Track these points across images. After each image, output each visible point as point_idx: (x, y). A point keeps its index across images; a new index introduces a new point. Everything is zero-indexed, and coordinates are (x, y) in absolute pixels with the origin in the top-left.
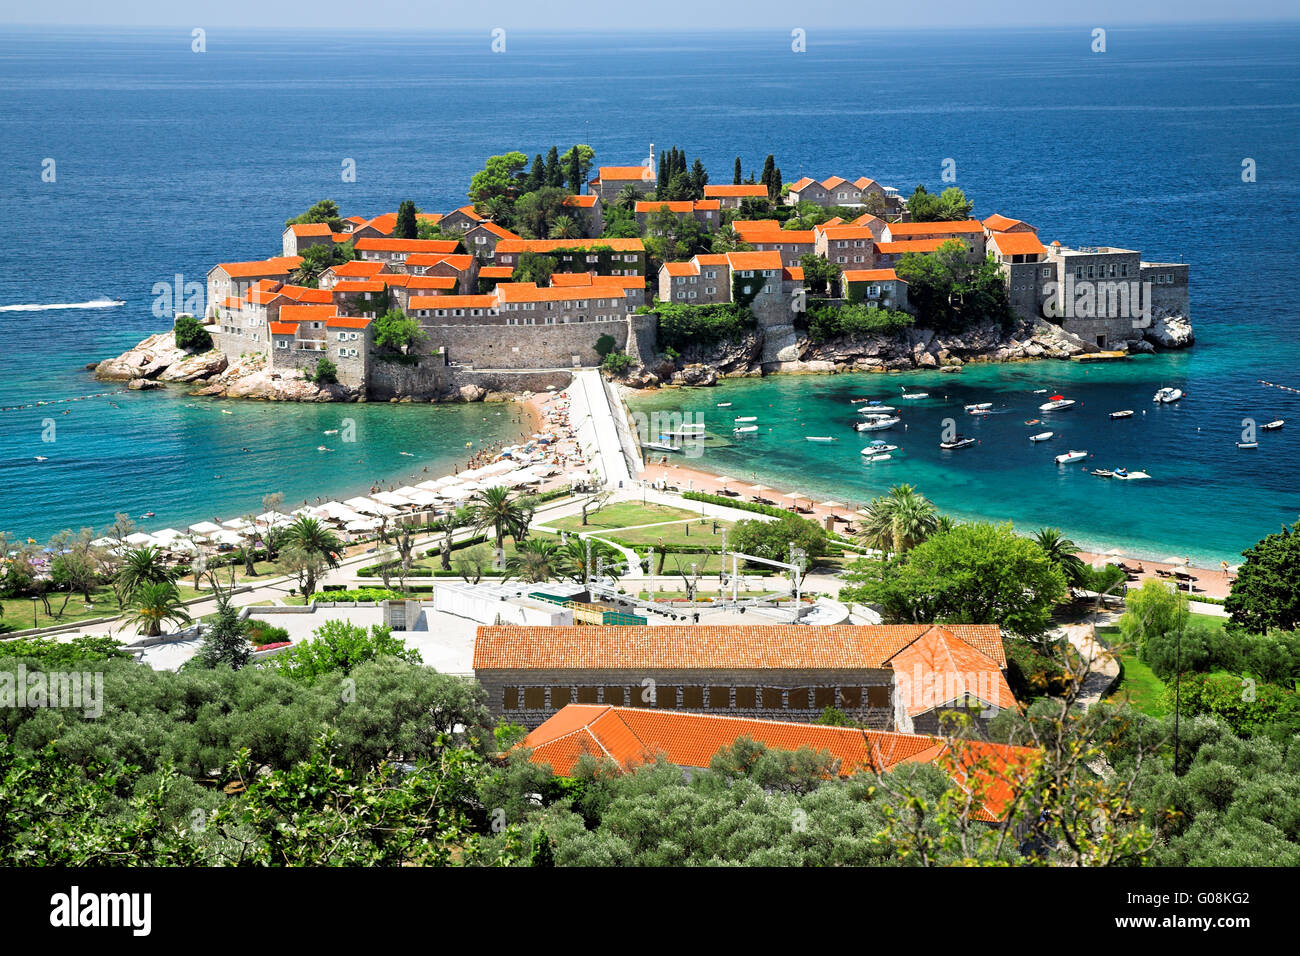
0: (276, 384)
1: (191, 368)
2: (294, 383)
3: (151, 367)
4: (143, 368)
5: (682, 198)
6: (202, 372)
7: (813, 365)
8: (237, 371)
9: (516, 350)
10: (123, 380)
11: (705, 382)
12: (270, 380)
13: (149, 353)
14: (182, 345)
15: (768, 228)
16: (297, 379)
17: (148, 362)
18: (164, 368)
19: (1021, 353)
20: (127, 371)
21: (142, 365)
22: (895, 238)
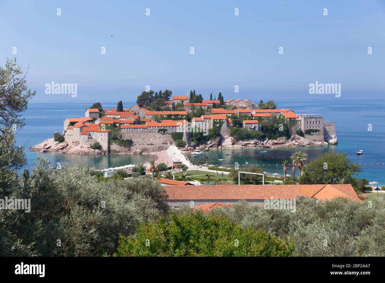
0: (82, 149)
1: (58, 146)
2: (87, 149)
3: (47, 147)
4: (45, 147)
5: (197, 102)
6: (61, 148)
7: (236, 146)
8: (71, 147)
9: (151, 140)
10: (39, 150)
11: (206, 150)
12: (80, 149)
13: (46, 143)
14: (56, 140)
15: (221, 110)
16: (88, 148)
17: (46, 145)
18: (51, 147)
19: (293, 144)
20: (40, 147)
21: (44, 146)
22: (256, 113)
